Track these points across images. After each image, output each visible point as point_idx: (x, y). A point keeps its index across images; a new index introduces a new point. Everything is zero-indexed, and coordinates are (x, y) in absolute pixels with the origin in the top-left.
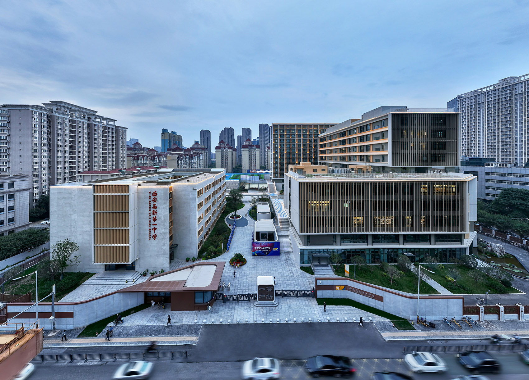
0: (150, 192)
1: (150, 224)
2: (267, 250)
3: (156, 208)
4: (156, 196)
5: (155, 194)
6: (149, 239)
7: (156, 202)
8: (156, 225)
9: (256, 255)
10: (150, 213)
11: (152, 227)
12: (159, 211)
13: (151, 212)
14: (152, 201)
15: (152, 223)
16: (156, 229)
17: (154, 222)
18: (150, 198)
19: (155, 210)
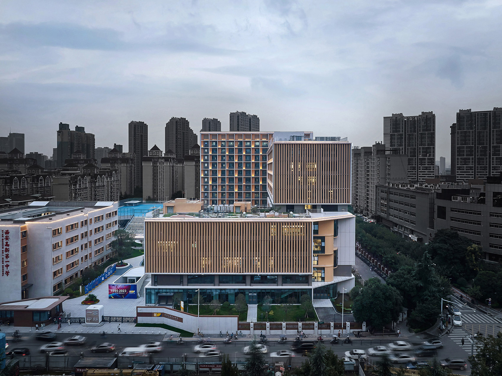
0: (3, 231)
1: (3, 261)
2: (123, 292)
3: (8, 246)
4: (8, 234)
5: (7, 232)
6: (3, 275)
7: (8, 240)
8: (9, 261)
9: (112, 297)
10: (3, 251)
11: (5, 264)
12: (11, 248)
13: (4, 249)
14: (5, 239)
15: (5, 260)
16: (9, 265)
17: (7, 259)
18: (3, 237)
19: (7, 247)
